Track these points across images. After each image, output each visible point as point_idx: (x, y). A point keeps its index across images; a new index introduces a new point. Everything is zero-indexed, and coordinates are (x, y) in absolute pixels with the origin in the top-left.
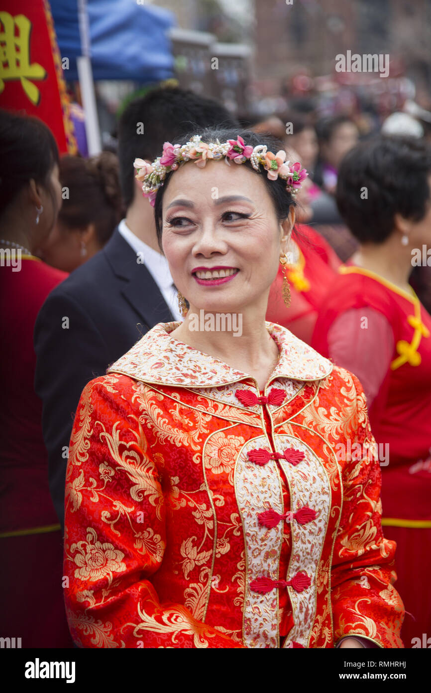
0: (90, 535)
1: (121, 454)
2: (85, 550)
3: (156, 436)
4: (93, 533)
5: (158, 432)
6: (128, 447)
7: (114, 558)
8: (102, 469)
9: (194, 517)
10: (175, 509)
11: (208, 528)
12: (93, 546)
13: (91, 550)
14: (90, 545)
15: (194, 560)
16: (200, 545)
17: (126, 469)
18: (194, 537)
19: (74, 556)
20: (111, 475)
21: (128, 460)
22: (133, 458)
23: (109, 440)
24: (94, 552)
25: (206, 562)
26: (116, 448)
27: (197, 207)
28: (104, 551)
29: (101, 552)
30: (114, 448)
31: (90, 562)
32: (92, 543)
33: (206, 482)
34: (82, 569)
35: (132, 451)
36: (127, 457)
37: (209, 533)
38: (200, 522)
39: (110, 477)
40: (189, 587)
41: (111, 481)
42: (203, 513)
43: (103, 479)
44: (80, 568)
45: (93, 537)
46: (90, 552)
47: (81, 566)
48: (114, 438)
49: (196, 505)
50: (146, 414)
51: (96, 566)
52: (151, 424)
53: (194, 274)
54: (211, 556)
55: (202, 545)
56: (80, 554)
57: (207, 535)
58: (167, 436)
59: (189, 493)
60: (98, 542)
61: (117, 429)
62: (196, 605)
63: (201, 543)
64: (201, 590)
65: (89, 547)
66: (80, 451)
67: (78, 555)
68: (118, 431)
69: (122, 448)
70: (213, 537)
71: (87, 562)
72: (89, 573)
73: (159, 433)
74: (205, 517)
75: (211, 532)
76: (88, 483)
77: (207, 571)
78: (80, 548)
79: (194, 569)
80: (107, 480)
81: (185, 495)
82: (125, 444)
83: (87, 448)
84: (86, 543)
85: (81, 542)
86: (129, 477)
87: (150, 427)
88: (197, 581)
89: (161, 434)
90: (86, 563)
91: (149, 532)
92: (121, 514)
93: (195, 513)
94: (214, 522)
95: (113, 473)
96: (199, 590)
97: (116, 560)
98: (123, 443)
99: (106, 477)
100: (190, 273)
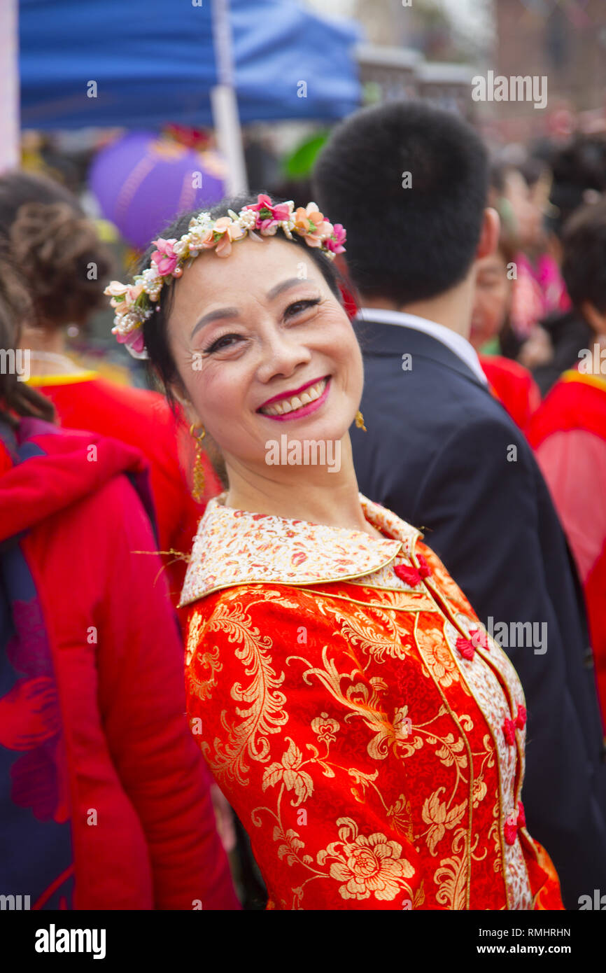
0: (345, 828)
1: (344, 694)
2: (343, 853)
3: (369, 654)
4: (350, 824)
5: (370, 647)
6: (352, 679)
7: (389, 854)
8: (316, 726)
9: (439, 758)
10: (406, 756)
11: (460, 768)
12: (353, 844)
13: (352, 851)
14: (349, 845)
15: (444, 823)
16: (451, 797)
17: (361, 714)
18: (440, 789)
19: (326, 869)
20: (335, 731)
21: (355, 700)
22: (360, 695)
23: (323, 677)
24: (357, 853)
25: (461, 821)
26: (337, 687)
27: (243, 314)
28: (372, 848)
29: (368, 850)
30: (334, 687)
31: (357, 870)
32: (350, 840)
33: (446, 700)
34: (349, 884)
35: (359, 684)
36: (354, 695)
37: (463, 775)
38: (448, 763)
39: (334, 734)
40: (440, 867)
41: (335, 740)
42: (451, 748)
43: (323, 742)
44: (346, 883)
45: (351, 830)
46: (351, 854)
47: (346, 880)
48: (330, 672)
49: (440, 739)
50: (346, 626)
51: (369, 873)
52: (356, 638)
53: (260, 411)
54: (467, 809)
55: (453, 796)
56: (337, 864)
57: (460, 779)
58: (384, 648)
59: (424, 725)
60: (361, 836)
61: (329, 659)
62: (453, 891)
63: (451, 794)
64: (458, 865)
65: (348, 848)
66: (271, 711)
67: (334, 866)
68: (332, 660)
69: (345, 684)
70: (468, 779)
71: (353, 870)
72: (363, 886)
73: (373, 648)
74: (455, 753)
75: (466, 772)
76: (307, 754)
77: (462, 834)
78: (334, 854)
79: (445, 837)
80: (329, 741)
81: (419, 730)
82: (347, 675)
83: (282, 703)
84: (342, 844)
85: (333, 845)
86: (366, 725)
87: (356, 644)
88: (450, 855)
89: (376, 649)
90: (352, 873)
91: (401, 801)
92: (366, 786)
93: (440, 752)
94: (468, 757)
95: (336, 727)
96: (455, 866)
97: (393, 857)
98: (344, 675)
99: (327, 737)
100: (254, 411)
